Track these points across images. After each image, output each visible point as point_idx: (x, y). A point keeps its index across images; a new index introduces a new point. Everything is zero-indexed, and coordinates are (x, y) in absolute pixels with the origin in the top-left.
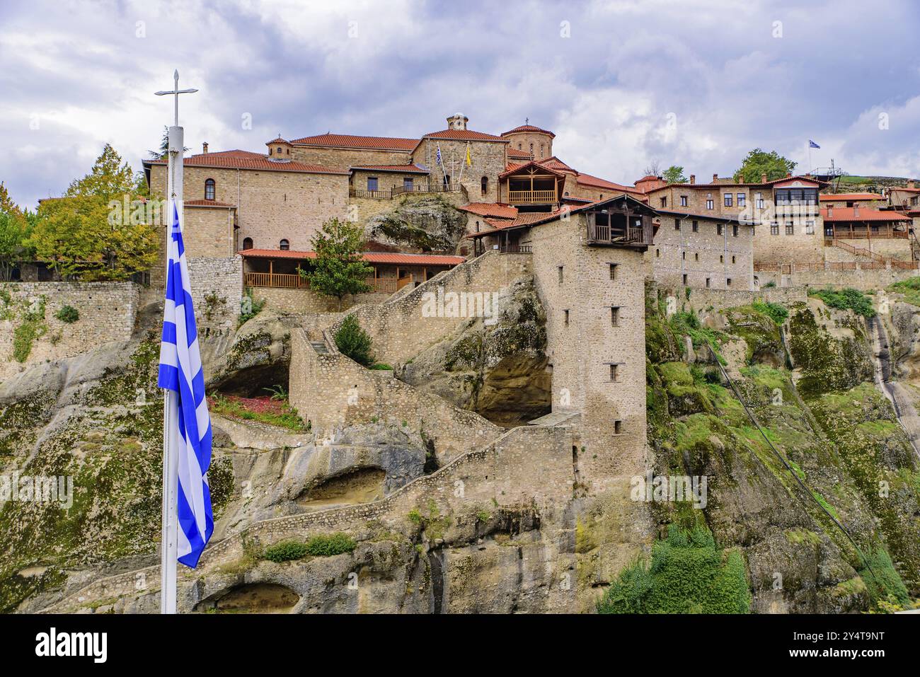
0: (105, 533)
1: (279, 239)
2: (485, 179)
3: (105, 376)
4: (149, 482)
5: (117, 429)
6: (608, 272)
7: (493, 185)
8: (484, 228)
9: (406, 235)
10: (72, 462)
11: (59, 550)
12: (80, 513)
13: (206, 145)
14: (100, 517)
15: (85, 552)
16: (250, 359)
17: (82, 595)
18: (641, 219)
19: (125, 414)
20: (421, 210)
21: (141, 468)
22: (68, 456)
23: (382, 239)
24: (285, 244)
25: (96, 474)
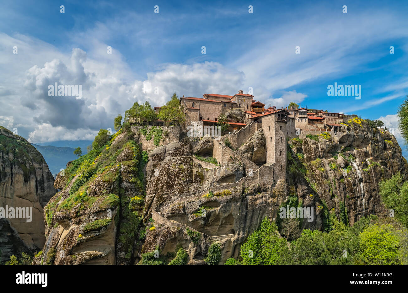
0: (179, 187)
1: (207, 118)
2: (248, 105)
3: (175, 150)
4: (187, 176)
5: (179, 163)
6: (280, 128)
7: (249, 107)
8: (250, 117)
9: (234, 118)
10: (170, 170)
11: (170, 191)
12: (173, 182)
13: (184, 96)
14: (178, 184)
15: (175, 192)
16: (205, 146)
17: (176, 201)
18: (286, 115)
19: (180, 159)
20: (236, 112)
21: (185, 172)
22: (170, 169)
23: (229, 119)
24: (208, 119)
25: (176, 173)
